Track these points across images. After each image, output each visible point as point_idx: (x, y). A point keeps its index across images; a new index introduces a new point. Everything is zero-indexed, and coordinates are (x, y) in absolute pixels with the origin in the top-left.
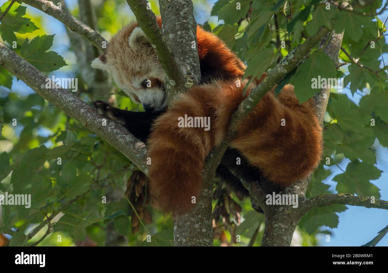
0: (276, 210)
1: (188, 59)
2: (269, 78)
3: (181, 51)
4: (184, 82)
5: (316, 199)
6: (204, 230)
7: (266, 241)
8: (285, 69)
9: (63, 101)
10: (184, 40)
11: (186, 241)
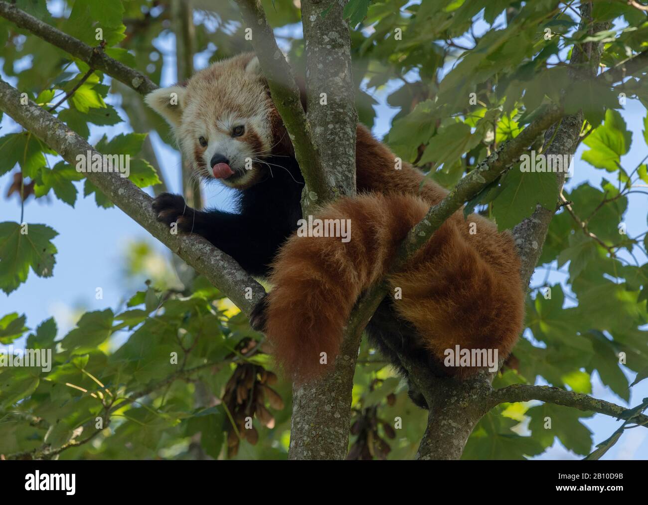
0: (446, 400)
1: (340, 165)
2: (458, 190)
3: (330, 152)
4: (331, 197)
5: (506, 390)
6: (337, 415)
7: (427, 444)
8: (483, 176)
9: (149, 215)
10: (337, 138)
11: (308, 428)
